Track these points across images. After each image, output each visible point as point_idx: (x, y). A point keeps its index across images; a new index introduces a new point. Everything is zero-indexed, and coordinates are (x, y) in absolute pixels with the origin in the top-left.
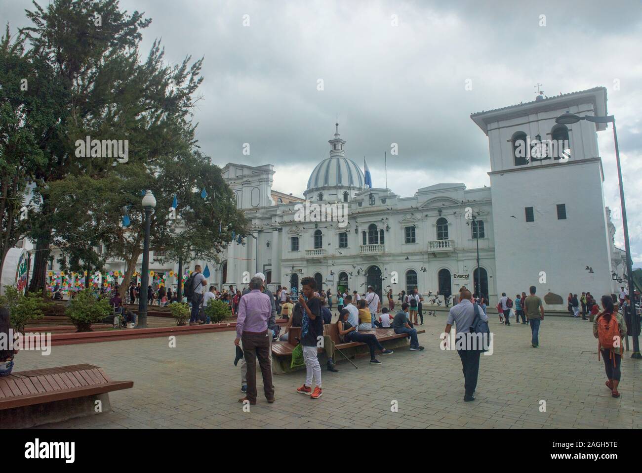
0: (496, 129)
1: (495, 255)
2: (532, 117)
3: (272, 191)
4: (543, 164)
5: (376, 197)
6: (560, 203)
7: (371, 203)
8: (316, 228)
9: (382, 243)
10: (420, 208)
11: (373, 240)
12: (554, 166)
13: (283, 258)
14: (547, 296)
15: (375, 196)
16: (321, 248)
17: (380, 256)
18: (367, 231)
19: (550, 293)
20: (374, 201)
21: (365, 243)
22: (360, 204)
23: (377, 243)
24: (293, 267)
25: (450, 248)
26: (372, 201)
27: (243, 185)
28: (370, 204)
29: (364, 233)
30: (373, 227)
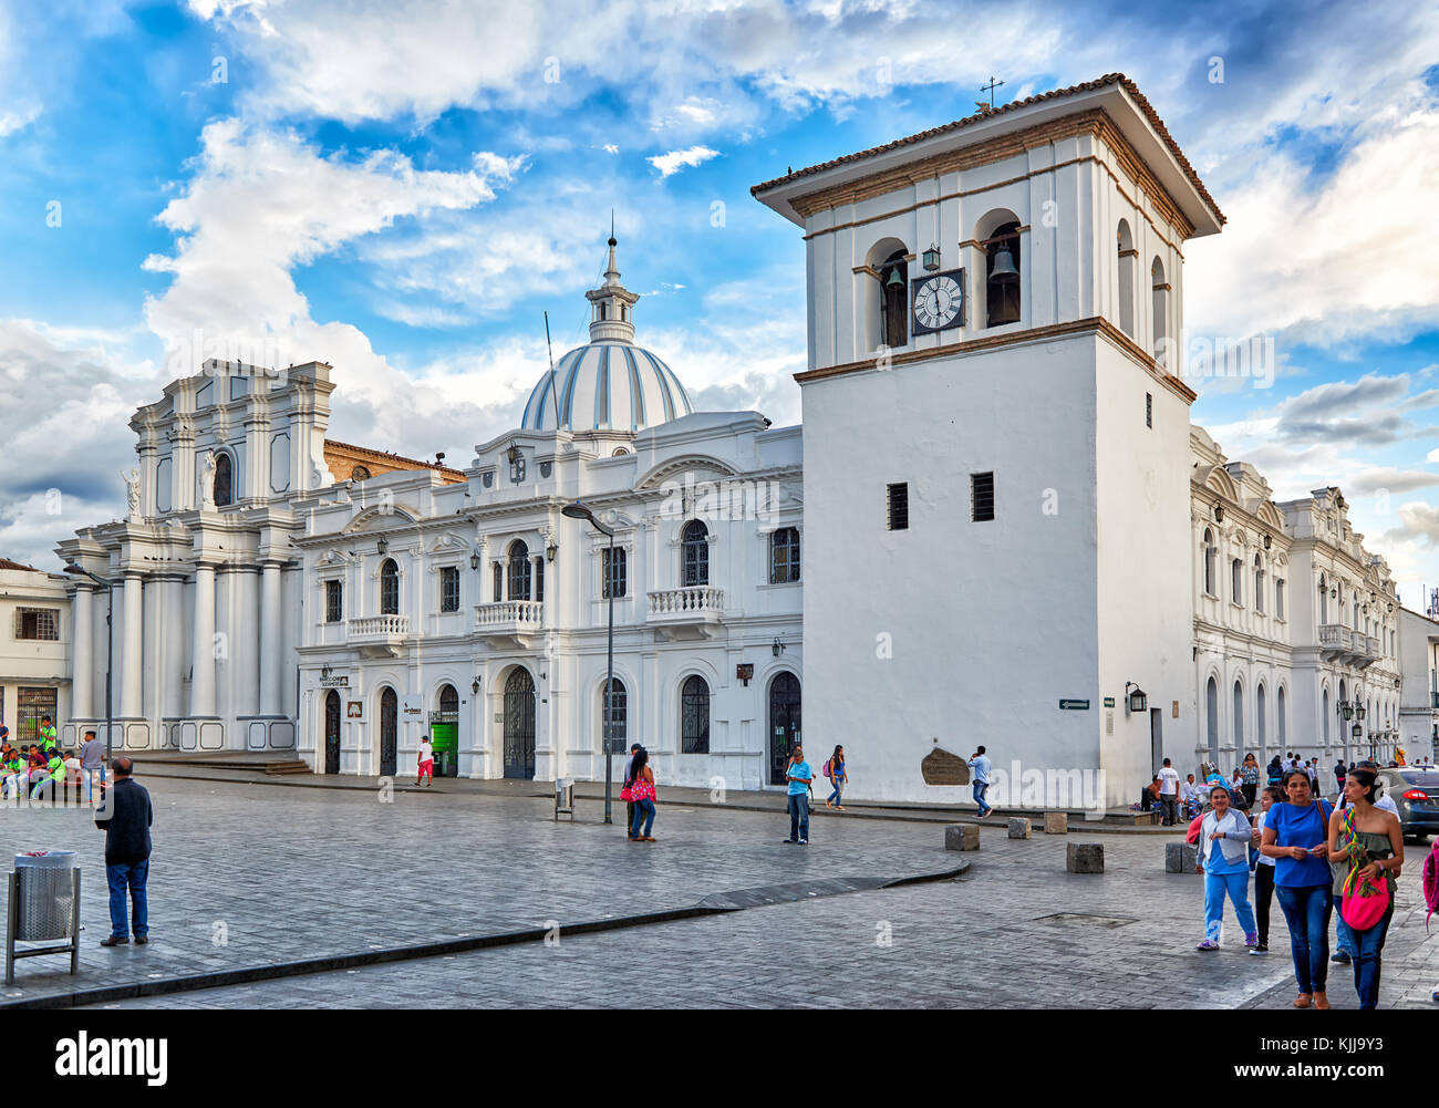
0: (826, 231)
1: (801, 635)
2: (925, 190)
3: (327, 443)
4: (943, 344)
5: (527, 455)
6: (981, 470)
7: (514, 476)
8: (381, 553)
9: (540, 598)
10: (638, 492)
11: (520, 589)
12: (972, 349)
13: (307, 643)
14: (928, 758)
15: (521, 450)
16: (396, 613)
17: (529, 637)
18: (505, 561)
19: (936, 751)
20: (524, 469)
21: (498, 598)
22: (488, 481)
23: (528, 598)
24: (324, 670)
25: (708, 614)
26: (519, 470)
27: (245, 425)
28: (513, 480)
29: (498, 567)
30: (519, 548)
